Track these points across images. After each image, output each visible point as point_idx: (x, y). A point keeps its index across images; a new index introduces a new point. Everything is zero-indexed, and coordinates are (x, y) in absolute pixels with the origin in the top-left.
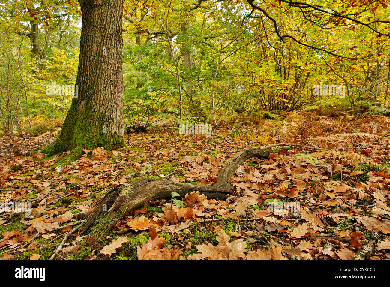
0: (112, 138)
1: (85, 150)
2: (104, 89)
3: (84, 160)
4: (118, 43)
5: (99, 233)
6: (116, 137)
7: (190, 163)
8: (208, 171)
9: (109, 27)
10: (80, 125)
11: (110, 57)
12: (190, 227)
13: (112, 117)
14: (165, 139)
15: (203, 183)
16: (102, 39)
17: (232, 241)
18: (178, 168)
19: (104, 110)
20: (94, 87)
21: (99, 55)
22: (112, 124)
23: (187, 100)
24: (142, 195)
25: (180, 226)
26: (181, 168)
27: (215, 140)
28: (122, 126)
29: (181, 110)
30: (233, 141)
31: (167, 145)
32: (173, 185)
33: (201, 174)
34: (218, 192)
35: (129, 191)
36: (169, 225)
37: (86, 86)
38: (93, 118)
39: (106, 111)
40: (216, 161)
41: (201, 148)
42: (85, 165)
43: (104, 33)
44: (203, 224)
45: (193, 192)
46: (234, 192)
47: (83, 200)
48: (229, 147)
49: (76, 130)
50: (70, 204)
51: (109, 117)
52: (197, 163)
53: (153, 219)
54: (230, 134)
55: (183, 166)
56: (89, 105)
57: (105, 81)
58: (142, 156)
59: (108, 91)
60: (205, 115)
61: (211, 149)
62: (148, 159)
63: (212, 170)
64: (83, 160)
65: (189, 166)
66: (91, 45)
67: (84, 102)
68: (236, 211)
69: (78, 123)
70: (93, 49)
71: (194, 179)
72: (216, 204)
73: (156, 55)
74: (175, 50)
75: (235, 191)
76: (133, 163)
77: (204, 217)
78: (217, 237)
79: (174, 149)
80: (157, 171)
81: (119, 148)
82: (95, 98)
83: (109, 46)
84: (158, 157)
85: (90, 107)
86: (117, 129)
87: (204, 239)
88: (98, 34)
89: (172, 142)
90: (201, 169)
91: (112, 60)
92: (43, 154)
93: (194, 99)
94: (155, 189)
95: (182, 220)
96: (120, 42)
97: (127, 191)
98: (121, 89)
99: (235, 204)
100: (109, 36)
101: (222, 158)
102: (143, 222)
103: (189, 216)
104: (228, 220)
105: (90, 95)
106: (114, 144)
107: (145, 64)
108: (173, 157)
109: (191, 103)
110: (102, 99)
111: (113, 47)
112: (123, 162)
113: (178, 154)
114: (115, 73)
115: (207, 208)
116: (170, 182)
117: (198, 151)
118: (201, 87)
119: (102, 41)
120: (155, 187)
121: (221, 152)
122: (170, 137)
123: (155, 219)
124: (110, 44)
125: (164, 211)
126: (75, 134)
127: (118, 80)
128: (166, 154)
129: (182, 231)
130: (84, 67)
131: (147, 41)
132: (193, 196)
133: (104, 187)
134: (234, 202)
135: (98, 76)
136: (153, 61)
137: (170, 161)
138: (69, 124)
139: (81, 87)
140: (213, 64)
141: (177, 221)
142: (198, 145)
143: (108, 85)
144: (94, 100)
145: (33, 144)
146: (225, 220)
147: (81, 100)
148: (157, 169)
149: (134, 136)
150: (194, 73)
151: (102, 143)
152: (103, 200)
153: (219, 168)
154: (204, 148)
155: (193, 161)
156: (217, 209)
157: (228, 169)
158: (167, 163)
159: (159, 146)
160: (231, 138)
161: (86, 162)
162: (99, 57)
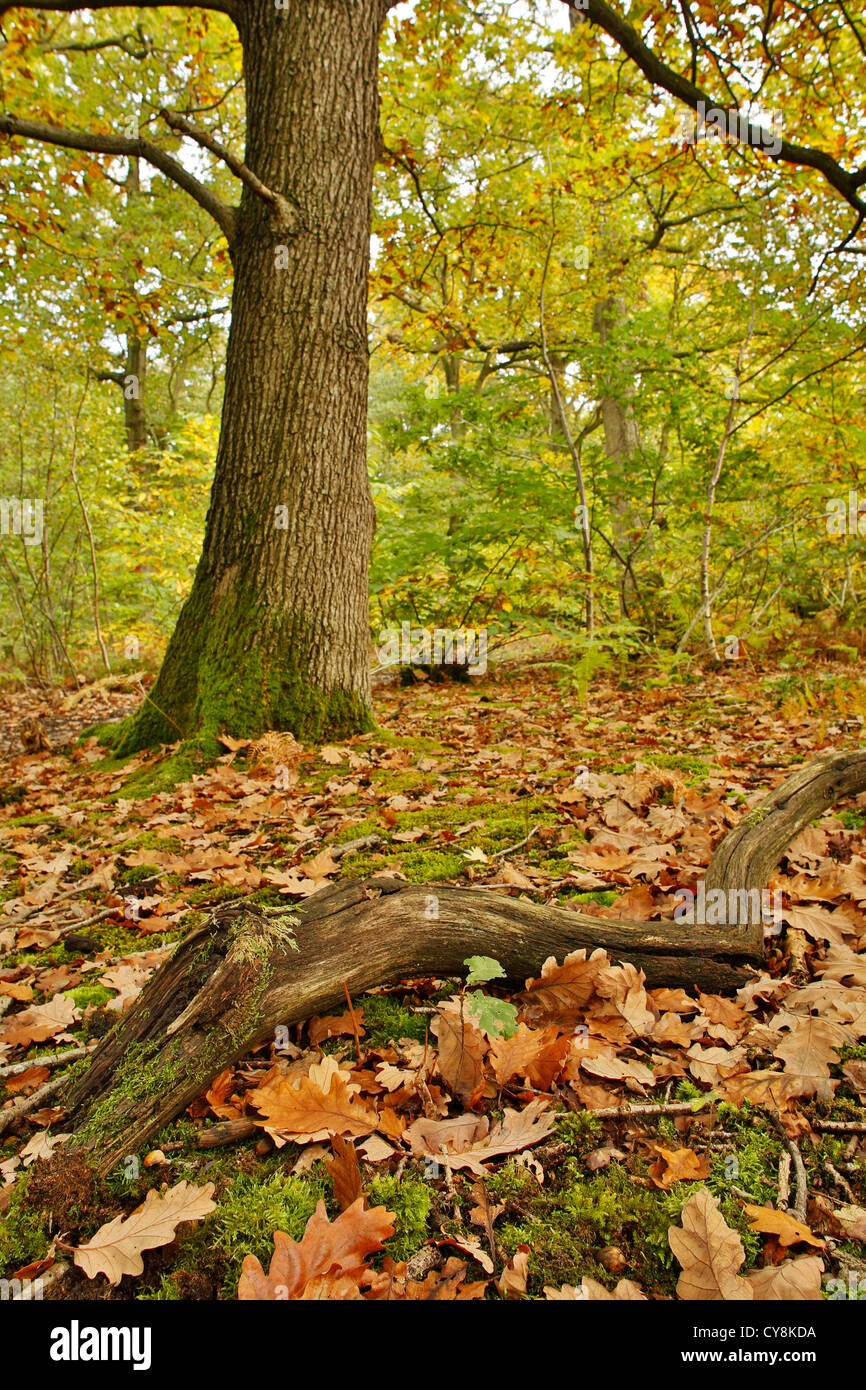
0: (327, 699)
1: (228, 741)
2: (301, 525)
3: (219, 775)
4: (352, 365)
5: (114, 1136)
6: (342, 700)
7: (596, 805)
8: (668, 842)
9: (321, 309)
10: (215, 653)
11: (323, 414)
12: (543, 1142)
13: (325, 623)
14: (527, 705)
15: (637, 902)
16: (295, 352)
17: (760, 1263)
18: (546, 824)
19: (300, 601)
20: (265, 519)
21: (285, 408)
22: (326, 648)
23: (614, 571)
24: (335, 959)
25: (497, 1128)
26: (559, 822)
27: (707, 713)
28: (363, 658)
29: (588, 604)
30: (780, 717)
31: (529, 727)
32: (490, 916)
33: (634, 856)
34: (699, 952)
35: (275, 938)
36: (445, 1113)
37: (241, 516)
38: (259, 627)
39: (305, 603)
40: (704, 799)
41: (652, 743)
42: (220, 795)
43: (304, 331)
44: (614, 1127)
45: (581, 953)
46: (774, 953)
47: (144, 941)
48: (761, 743)
49: (205, 670)
50: (92, 959)
51: (318, 626)
52: (627, 804)
53: (378, 1078)
54: (768, 690)
55: (567, 816)
56: (249, 583)
57: (303, 497)
58: (425, 767)
59: (314, 532)
60: (676, 623)
61: (691, 747)
62: (444, 780)
63: (685, 840)
64: (217, 777)
65: (592, 819)
66: (259, 374)
67: (233, 572)
68: (783, 1063)
69: (212, 644)
70: (266, 386)
71: (602, 879)
72: (688, 1018)
73: (504, 416)
74: (577, 405)
75: (784, 948)
76: (383, 795)
77: (620, 1088)
78: (673, 1230)
79: (551, 745)
80: (462, 835)
81: (349, 738)
82: (268, 557)
83: (320, 375)
84: (481, 773)
85: (252, 589)
86: (346, 668)
87: (606, 1230)
88: (283, 336)
89: (549, 717)
90: (638, 831)
91: (328, 424)
92: (101, 749)
93: (637, 567)
94: (401, 930)
95: (513, 1095)
96: (358, 361)
97: (264, 942)
98: (362, 524)
99: (781, 1019)
100: (319, 338)
101: (730, 785)
102: (326, 1091)
103: (548, 1072)
104: (740, 1119)
105: (252, 547)
106: (333, 721)
107: (469, 448)
108: (534, 778)
109: (629, 583)
110: (292, 561)
111: (333, 377)
112: (351, 788)
113: (560, 763)
114: (338, 468)
115: (640, 1031)
116: (478, 901)
117: (638, 754)
118: (663, 524)
119: (295, 357)
120: (402, 921)
121: (727, 762)
122: (544, 700)
123: (389, 1076)
124: (322, 367)
125: (436, 1032)
126: (200, 685)
127: (352, 495)
128: (513, 764)
129: (498, 1161)
130: (234, 451)
131: (481, 379)
132: (577, 971)
133: (242, 890)
134: (777, 1012)
135: (281, 481)
136: (496, 438)
137: (523, 792)
138: (184, 648)
139: (225, 520)
140: (708, 442)
141: (491, 1094)
142: (642, 731)
143: (315, 510)
144: (267, 564)
145: (105, 714)
146: (727, 1115)
147: (224, 566)
148: (462, 824)
149: (424, 694)
150: (638, 477)
151: (291, 716)
152: (167, 969)
153: (713, 833)
154: (664, 744)
155: (612, 796)
156: (686, 1043)
157: (750, 846)
158: (509, 798)
159: (496, 733)
160: (769, 708)
161: (224, 783)
162: (283, 416)
